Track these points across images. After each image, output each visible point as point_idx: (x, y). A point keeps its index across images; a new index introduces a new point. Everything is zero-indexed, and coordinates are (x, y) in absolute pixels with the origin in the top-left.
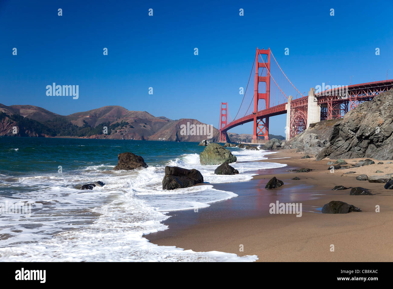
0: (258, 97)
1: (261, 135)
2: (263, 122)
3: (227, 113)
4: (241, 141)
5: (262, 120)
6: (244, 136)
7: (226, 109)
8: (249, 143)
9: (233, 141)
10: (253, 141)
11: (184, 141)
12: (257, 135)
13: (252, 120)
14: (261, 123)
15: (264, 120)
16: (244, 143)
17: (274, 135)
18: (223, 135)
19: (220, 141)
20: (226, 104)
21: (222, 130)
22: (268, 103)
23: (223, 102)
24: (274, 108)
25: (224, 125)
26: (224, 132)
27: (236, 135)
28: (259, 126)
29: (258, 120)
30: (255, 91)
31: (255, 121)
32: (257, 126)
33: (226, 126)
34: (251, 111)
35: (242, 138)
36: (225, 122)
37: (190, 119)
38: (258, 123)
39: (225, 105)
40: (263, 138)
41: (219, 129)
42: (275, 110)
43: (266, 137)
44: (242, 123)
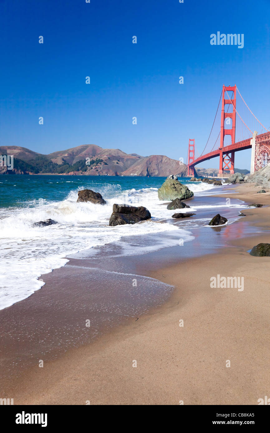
0: (224, 133)
1: (227, 170)
2: (229, 157)
3: (194, 149)
4: (208, 175)
5: (227, 155)
6: (211, 170)
7: (193, 146)
8: (216, 177)
9: (200, 176)
10: (219, 175)
11: (154, 176)
12: (223, 169)
13: (218, 155)
14: (227, 158)
15: (230, 155)
16: (211, 177)
17: (240, 169)
18: (190, 170)
19: (188, 176)
20: (193, 140)
21: (190, 165)
22: (233, 139)
23: (191, 139)
24: (239, 143)
25: (191, 161)
26: (192, 167)
27: (203, 170)
28: (224, 161)
29: (224, 155)
30: (221, 127)
31: (221, 156)
32: (223, 161)
33: (194, 161)
34: (217, 148)
35: (209, 172)
36: (193, 158)
37: (160, 156)
38: (224, 158)
39: (193, 142)
40: (228, 172)
41: (187, 165)
42: (241, 145)
43: (232, 171)
44: (208, 158)
